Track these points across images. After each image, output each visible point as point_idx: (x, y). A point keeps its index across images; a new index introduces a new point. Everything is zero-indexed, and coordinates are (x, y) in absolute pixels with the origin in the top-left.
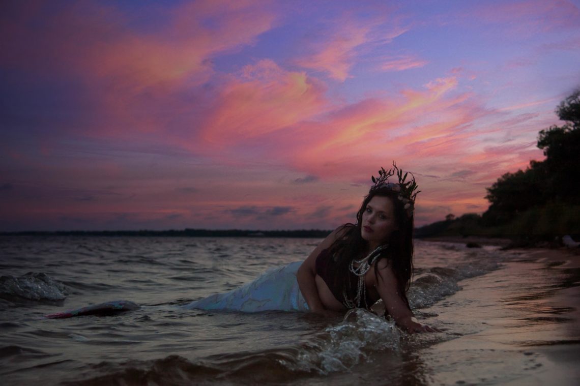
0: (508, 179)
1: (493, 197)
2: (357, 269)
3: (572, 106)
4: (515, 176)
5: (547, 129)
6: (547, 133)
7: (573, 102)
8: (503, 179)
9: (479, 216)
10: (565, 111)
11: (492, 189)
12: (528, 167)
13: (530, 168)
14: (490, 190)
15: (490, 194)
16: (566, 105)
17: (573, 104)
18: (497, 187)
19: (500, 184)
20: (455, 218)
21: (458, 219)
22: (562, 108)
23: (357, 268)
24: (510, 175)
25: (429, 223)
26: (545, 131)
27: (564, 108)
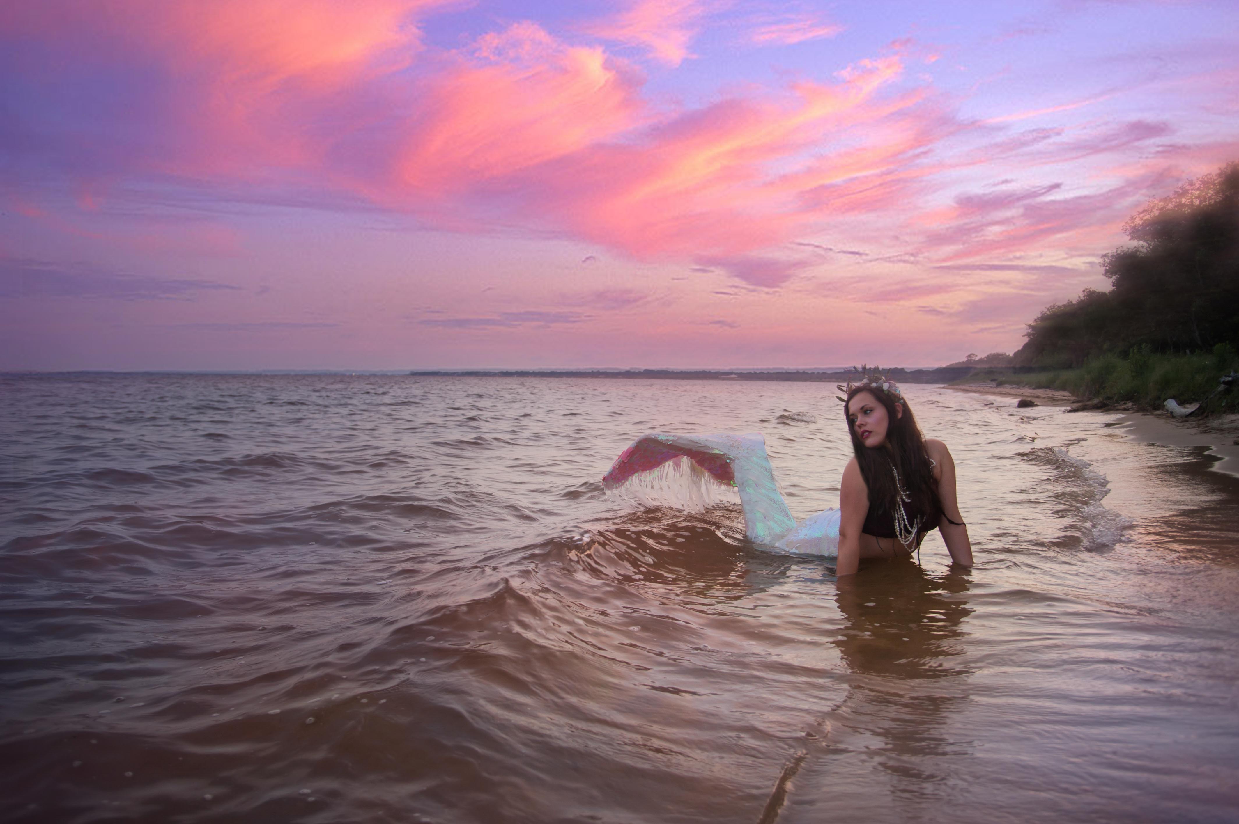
0: (1054, 312)
3: (1146, 222)
7: (1147, 217)
10: (1138, 230)
11: (1033, 324)
14: (1032, 327)
15: (1030, 331)
17: (1147, 220)
20: (977, 359)
26: (1110, 255)
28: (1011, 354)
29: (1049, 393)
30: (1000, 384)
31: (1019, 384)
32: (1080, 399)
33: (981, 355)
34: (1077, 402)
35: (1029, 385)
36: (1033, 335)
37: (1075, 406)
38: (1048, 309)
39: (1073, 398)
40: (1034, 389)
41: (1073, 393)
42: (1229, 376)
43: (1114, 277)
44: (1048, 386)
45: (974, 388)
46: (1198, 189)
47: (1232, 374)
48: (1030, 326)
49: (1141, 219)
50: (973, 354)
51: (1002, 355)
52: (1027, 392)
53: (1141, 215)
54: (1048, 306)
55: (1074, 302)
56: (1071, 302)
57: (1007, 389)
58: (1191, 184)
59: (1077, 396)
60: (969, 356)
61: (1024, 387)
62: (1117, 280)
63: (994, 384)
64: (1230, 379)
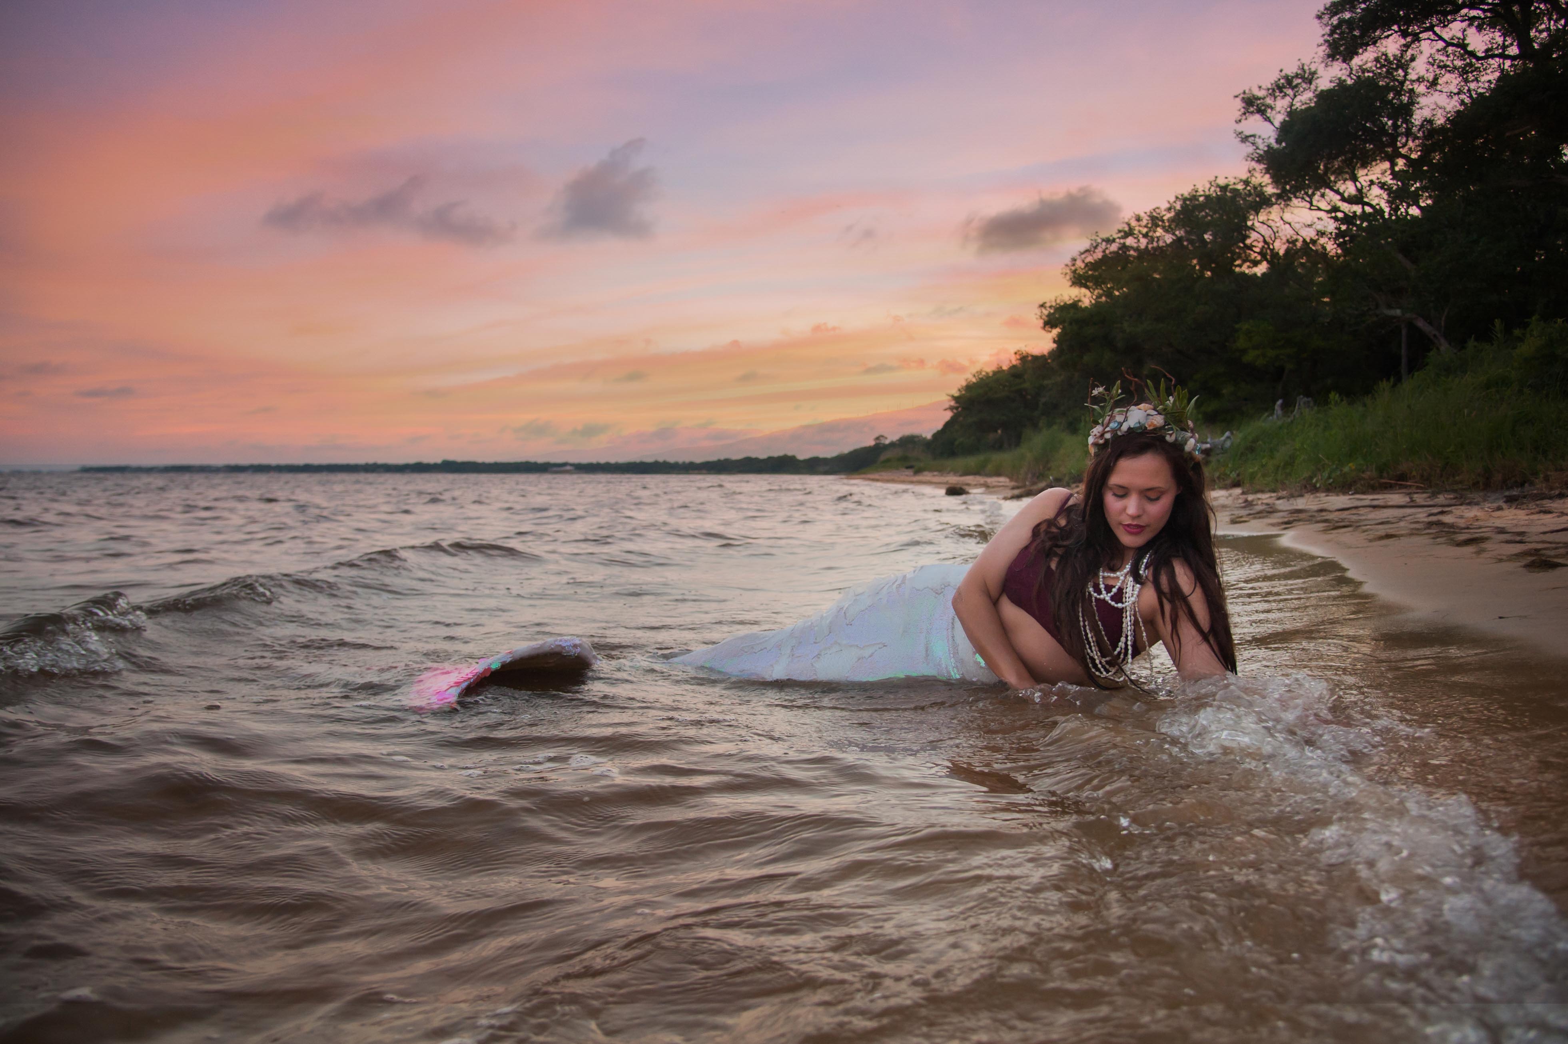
0: (981, 379)
3: (1088, 265)
4: (991, 374)
5: (1050, 302)
6: (1051, 307)
7: (1089, 259)
8: (974, 380)
9: (925, 439)
10: (1079, 275)
11: (957, 394)
12: (1010, 361)
13: (1014, 362)
14: (955, 399)
15: (953, 403)
16: (1079, 264)
17: (1090, 263)
18: (963, 392)
19: (970, 388)
20: (887, 442)
21: (893, 445)
22: (1073, 268)
23: (1114, 586)
24: (984, 374)
25: (846, 450)
26: (1048, 305)
27: (1076, 270)
28: (929, 436)
29: (980, 479)
30: (918, 472)
31: (941, 470)
32: (1020, 484)
34: (1017, 488)
35: (955, 471)
36: (957, 408)
37: (1017, 492)
38: (974, 376)
39: (1013, 484)
40: (961, 476)
41: (1010, 478)
42: (1207, 443)
43: (1055, 332)
44: (978, 472)
45: (885, 478)
46: (1146, 226)
47: (1209, 440)
49: (1083, 261)
50: (883, 436)
51: (917, 437)
52: (953, 480)
53: (1083, 256)
55: (1005, 368)
56: (1001, 368)
57: (927, 476)
58: (1138, 219)
59: (1016, 481)
60: (877, 438)
61: (949, 473)
62: (1059, 335)
63: (909, 472)
64: (1208, 446)
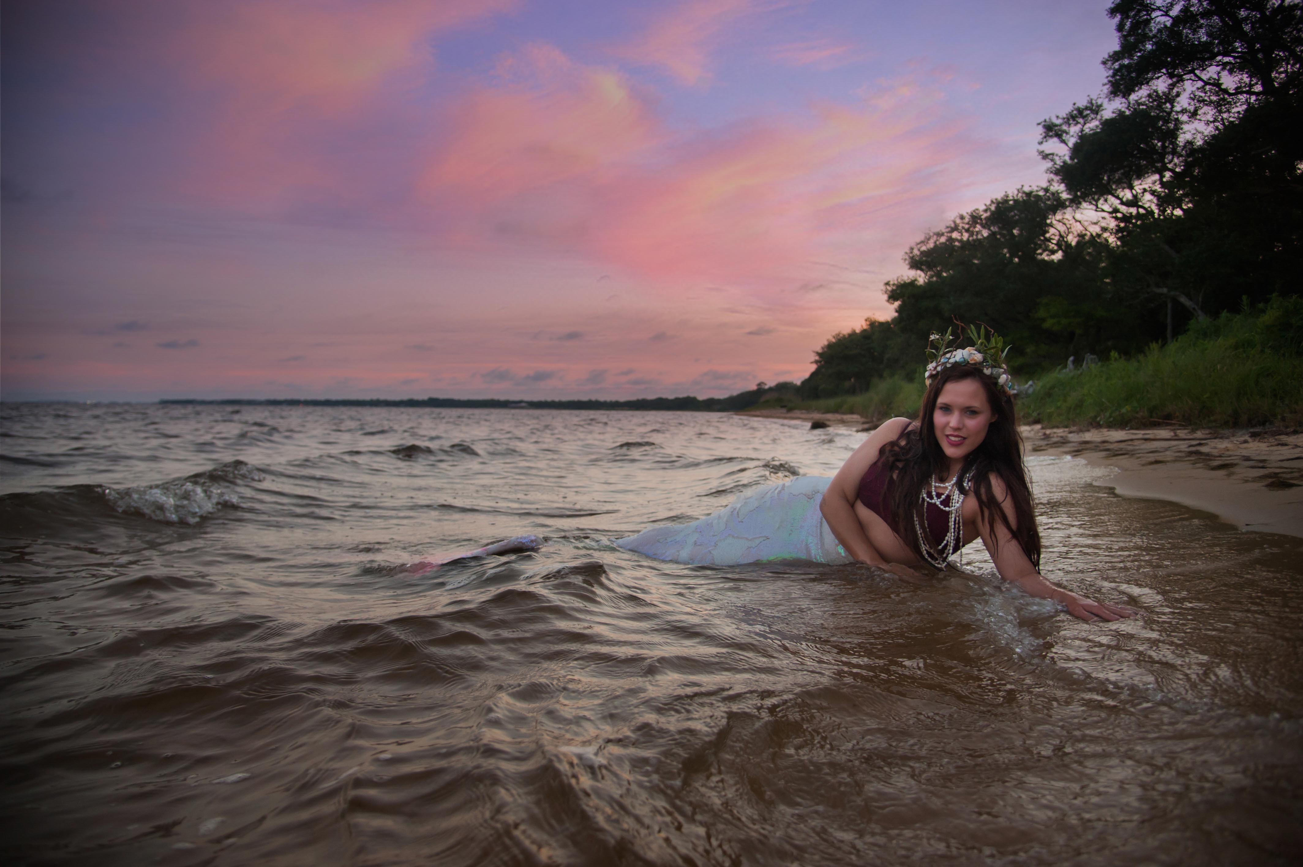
0: (840, 340)
1: (820, 362)
2: (943, 497)
3: (922, 253)
4: (847, 336)
5: (893, 281)
6: (894, 285)
7: (924, 248)
8: (834, 340)
9: (795, 385)
10: (916, 260)
11: (820, 351)
12: (862, 326)
13: (865, 327)
14: (819, 354)
15: (817, 358)
16: (916, 252)
17: (924, 251)
18: (825, 349)
19: (830, 346)
20: (767, 387)
21: (771, 389)
22: (911, 255)
23: (943, 494)
24: (841, 335)
25: (735, 393)
26: (891, 283)
27: (913, 256)
28: (799, 383)
29: (838, 416)
30: (790, 410)
31: (808, 409)
32: (869, 420)
33: (771, 383)
34: (867, 423)
35: (818, 410)
37: (866, 426)
38: (834, 337)
39: (863, 420)
40: (823, 413)
41: (862, 415)
43: (897, 304)
44: (836, 410)
45: (765, 414)
46: (968, 223)
48: (818, 354)
49: (919, 250)
50: (763, 383)
51: (790, 383)
52: (817, 416)
53: (919, 246)
54: (834, 334)
55: (858, 331)
56: (854, 331)
57: (798, 413)
58: (962, 218)
59: (866, 418)
60: (759, 385)
61: (814, 411)
62: (900, 307)
63: (784, 410)
